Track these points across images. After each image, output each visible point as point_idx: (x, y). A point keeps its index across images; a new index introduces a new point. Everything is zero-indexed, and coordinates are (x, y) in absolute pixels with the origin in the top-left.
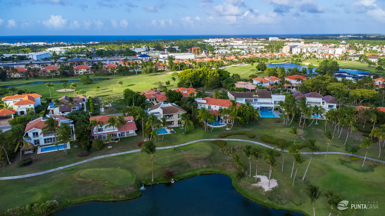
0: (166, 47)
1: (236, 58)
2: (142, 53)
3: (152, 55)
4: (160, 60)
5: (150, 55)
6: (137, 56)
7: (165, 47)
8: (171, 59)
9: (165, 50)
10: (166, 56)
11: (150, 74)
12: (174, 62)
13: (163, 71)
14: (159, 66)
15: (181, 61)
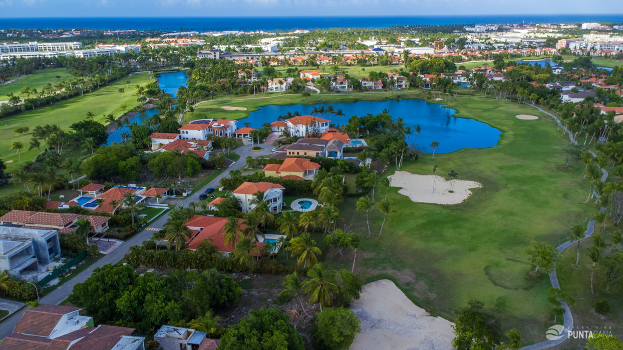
0: (403, 40)
1: (481, 53)
2: (376, 47)
3: (386, 49)
4: (395, 54)
5: (384, 48)
6: (370, 49)
7: (401, 40)
8: (407, 53)
9: (402, 43)
10: (402, 50)
11: (385, 66)
12: (410, 56)
13: (398, 64)
14: (395, 59)
15: (417, 55)
